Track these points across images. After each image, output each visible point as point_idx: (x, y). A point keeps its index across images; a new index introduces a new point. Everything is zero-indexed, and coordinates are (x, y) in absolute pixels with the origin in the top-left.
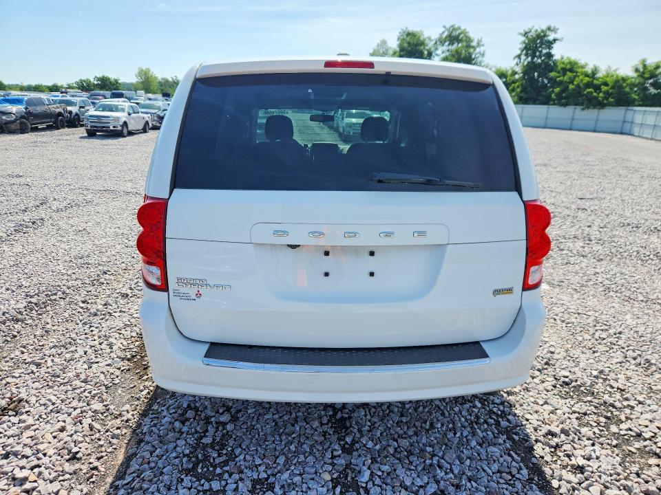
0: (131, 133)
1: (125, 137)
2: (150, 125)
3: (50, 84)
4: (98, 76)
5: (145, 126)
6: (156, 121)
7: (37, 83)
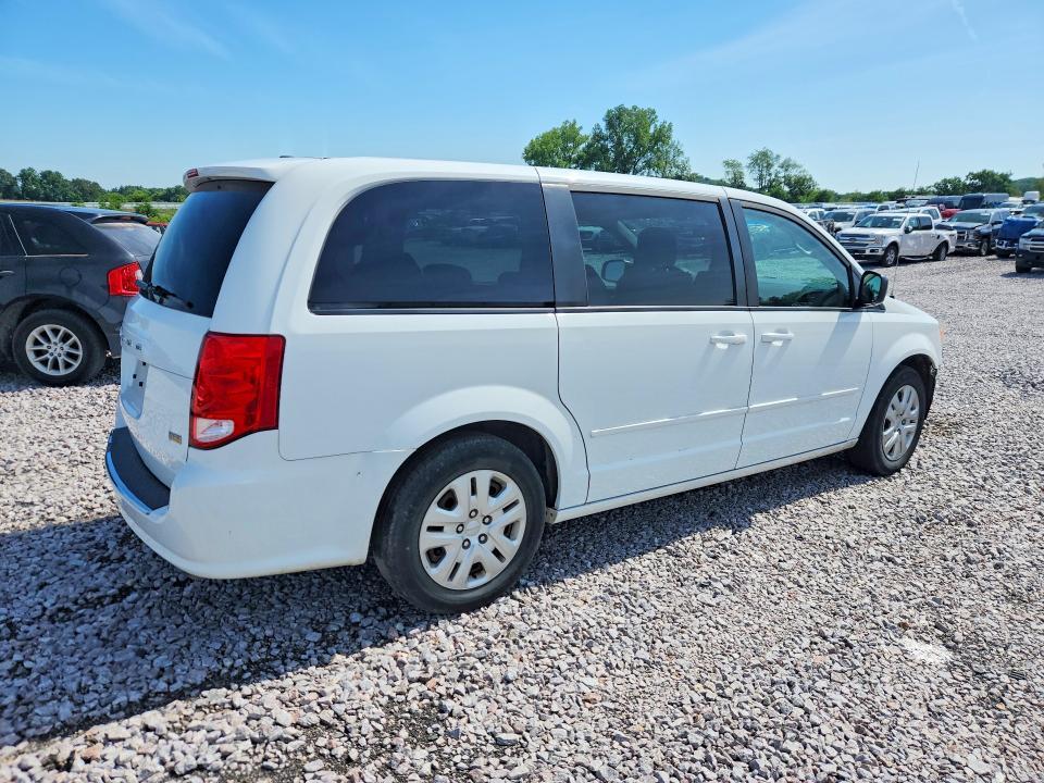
0: (903, 262)
1: (889, 266)
2: (952, 248)
3: (893, 189)
4: (975, 172)
5: (938, 250)
6: (972, 241)
7: (874, 190)
